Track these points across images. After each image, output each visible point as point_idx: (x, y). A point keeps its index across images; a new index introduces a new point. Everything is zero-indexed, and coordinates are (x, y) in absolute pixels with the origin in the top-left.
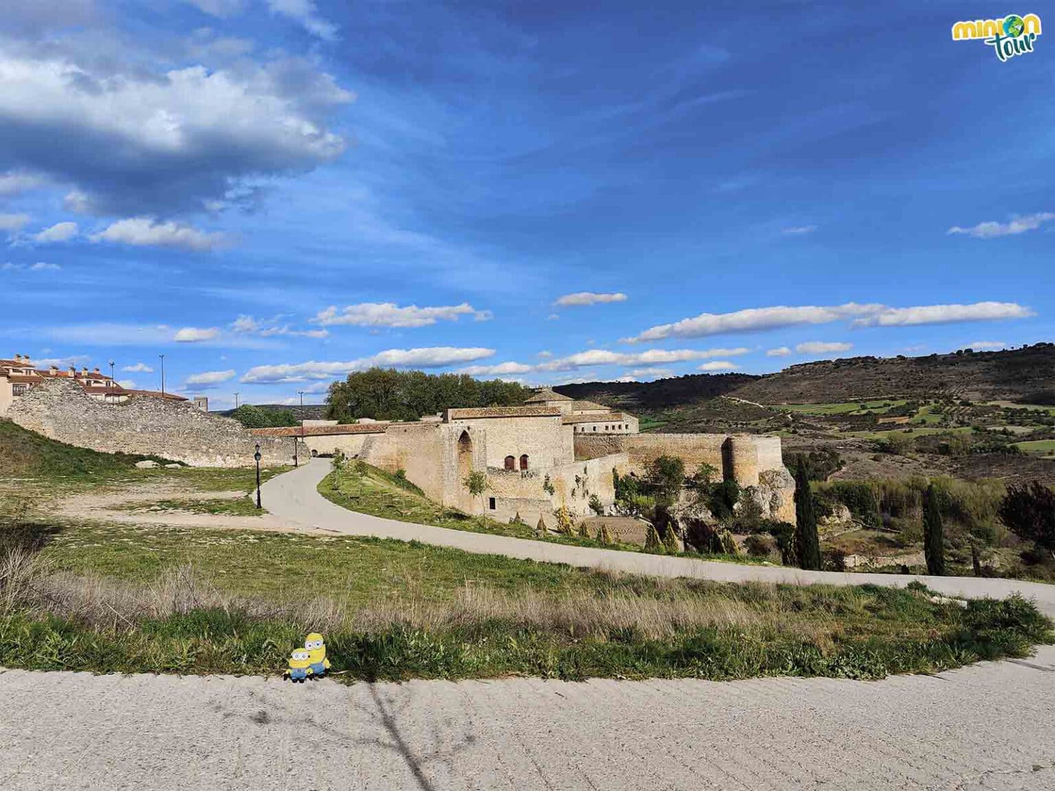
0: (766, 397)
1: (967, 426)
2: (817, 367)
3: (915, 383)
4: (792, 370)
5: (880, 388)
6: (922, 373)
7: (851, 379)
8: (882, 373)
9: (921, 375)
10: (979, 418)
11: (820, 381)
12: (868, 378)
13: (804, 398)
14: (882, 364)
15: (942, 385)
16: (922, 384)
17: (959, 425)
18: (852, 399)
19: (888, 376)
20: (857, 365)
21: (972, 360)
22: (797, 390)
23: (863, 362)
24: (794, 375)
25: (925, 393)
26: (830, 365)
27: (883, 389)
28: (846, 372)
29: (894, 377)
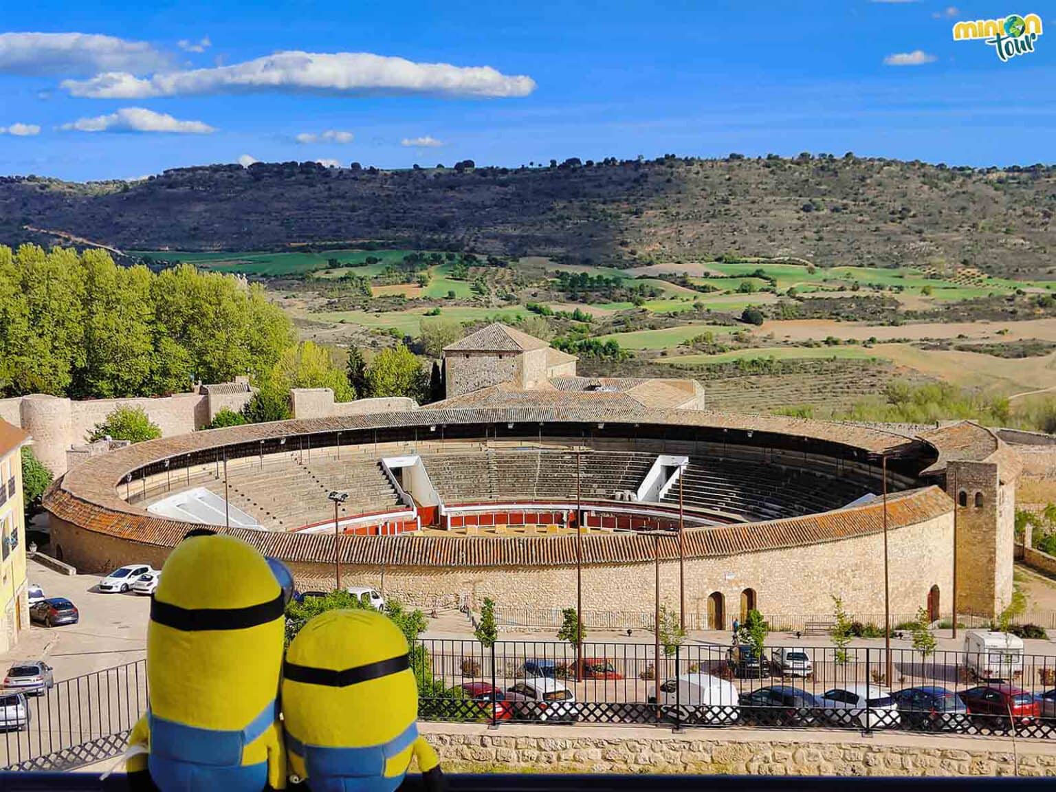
0: (126, 233)
1: (518, 304)
2: (217, 176)
3: (398, 219)
4: (170, 180)
5: (340, 225)
6: (406, 200)
7: (286, 205)
8: (339, 197)
9: (404, 203)
10: (527, 289)
11: (228, 206)
12: (317, 204)
13: (202, 239)
14: (338, 178)
15: (443, 225)
16: (409, 222)
17: (506, 303)
18: (293, 244)
19: (351, 204)
20: (293, 178)
21: (481, 182)
22: (188, 222)
23: (302, 172)
24: (175, 190)
25: (418, 238)
26: (241, 173)
27: (345, 227)
28: (274, 190)
29: (362, 205)
